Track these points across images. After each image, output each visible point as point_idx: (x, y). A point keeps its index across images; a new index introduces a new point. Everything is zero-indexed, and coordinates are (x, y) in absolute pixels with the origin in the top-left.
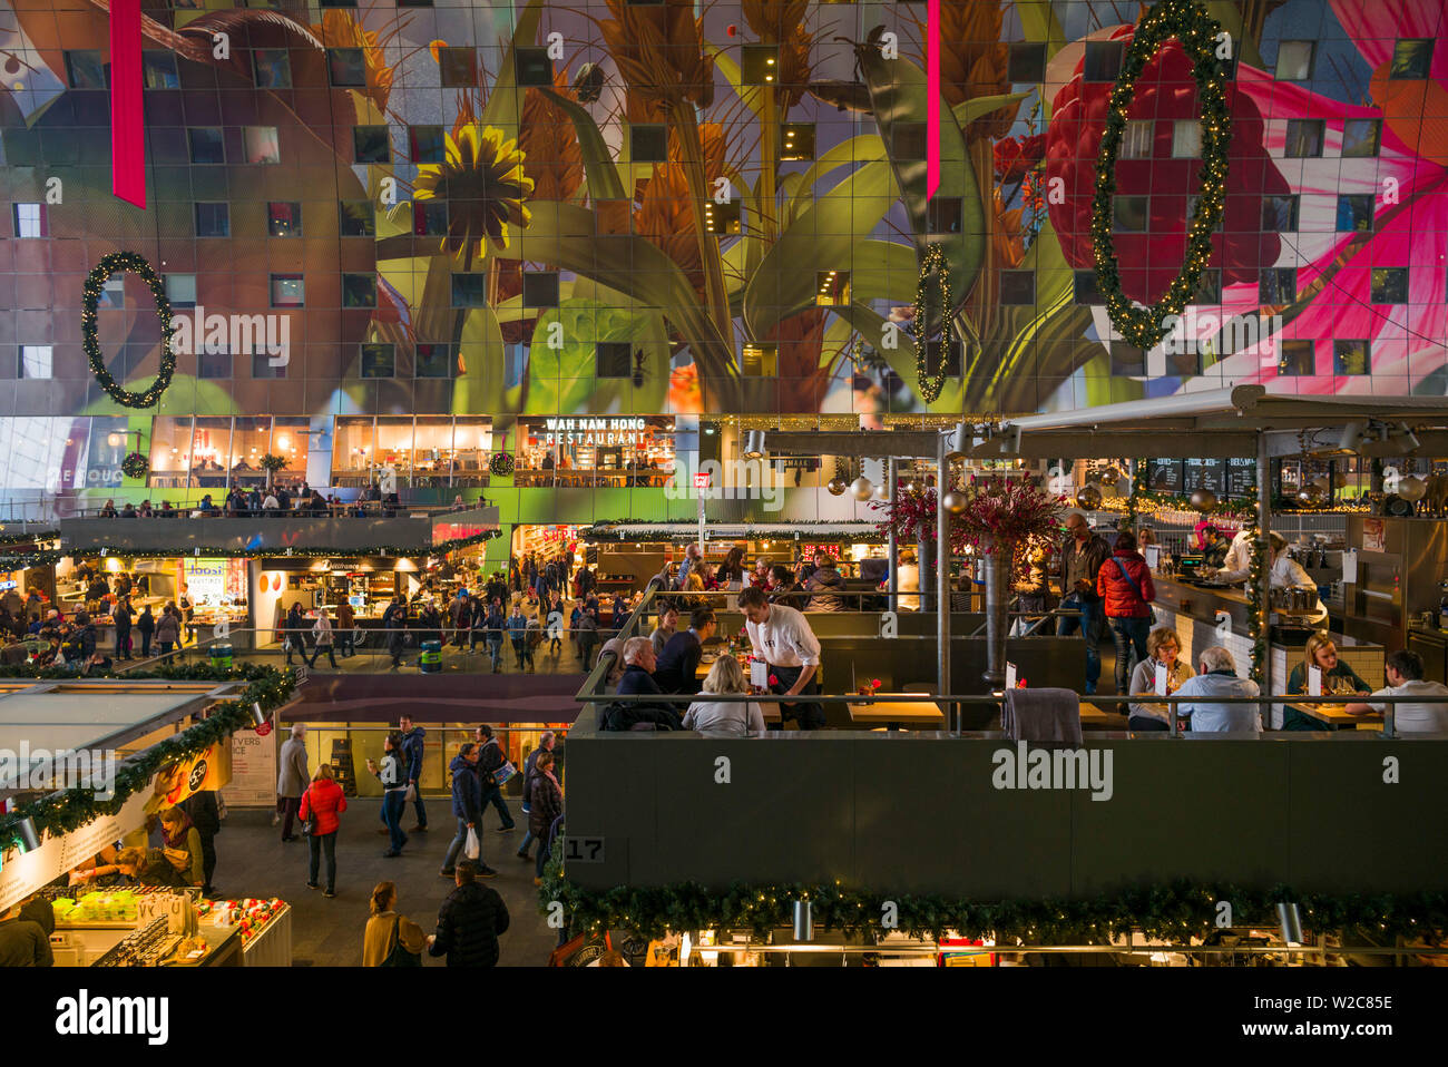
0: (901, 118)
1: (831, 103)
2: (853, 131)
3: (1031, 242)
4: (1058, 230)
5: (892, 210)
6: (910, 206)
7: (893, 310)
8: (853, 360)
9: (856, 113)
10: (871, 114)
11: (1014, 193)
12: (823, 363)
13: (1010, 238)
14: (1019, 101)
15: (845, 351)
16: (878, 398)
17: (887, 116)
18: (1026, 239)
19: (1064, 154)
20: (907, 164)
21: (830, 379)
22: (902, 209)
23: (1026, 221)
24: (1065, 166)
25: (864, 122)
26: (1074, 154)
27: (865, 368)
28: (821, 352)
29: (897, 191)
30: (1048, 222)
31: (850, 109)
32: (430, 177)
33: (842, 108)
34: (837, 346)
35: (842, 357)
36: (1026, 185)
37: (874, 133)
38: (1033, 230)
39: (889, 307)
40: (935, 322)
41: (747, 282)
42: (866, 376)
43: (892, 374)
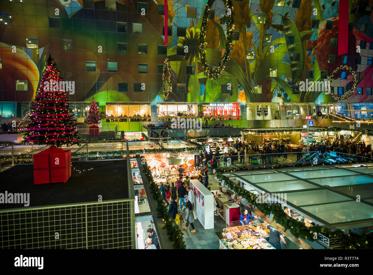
0: (290, 34)
1: (275, 29)
2: (279, 36)
3: (313, 64)
4: (318, 62)
5: (286, 55)
6: (290, 54)
7: (286, 78)
8: (278, 90)
9: (280, 32)
10: (283, 33)
11: (310, 53)
12: (271, 91)
13: (309, 63)
14: (313, 32)
15: (276, 88)
16: (283, 99)
17: (287, 33)
18: (312, 63)
19: (320, 45)
20: (290, 45)
21: (273, 94)
22: (288, 55)
23: (312, 59)
24: (320, 47)
25: (282, 34)
26: (322, 45)
27: (280, 92)
28: (271, 88)
29: (287, 51)
30: (316, 60)
31: (279, 31)
32: (182, 40)
33: (278, 31)
34: (274, 87)
35: (275, 89)
36: (312, 51)
37: (283, 37)
38: (313, 62)
39: (285, 78)
40: (294, 81)
41: (255, 71)
42: (280, 94)
43: (286, 93)
